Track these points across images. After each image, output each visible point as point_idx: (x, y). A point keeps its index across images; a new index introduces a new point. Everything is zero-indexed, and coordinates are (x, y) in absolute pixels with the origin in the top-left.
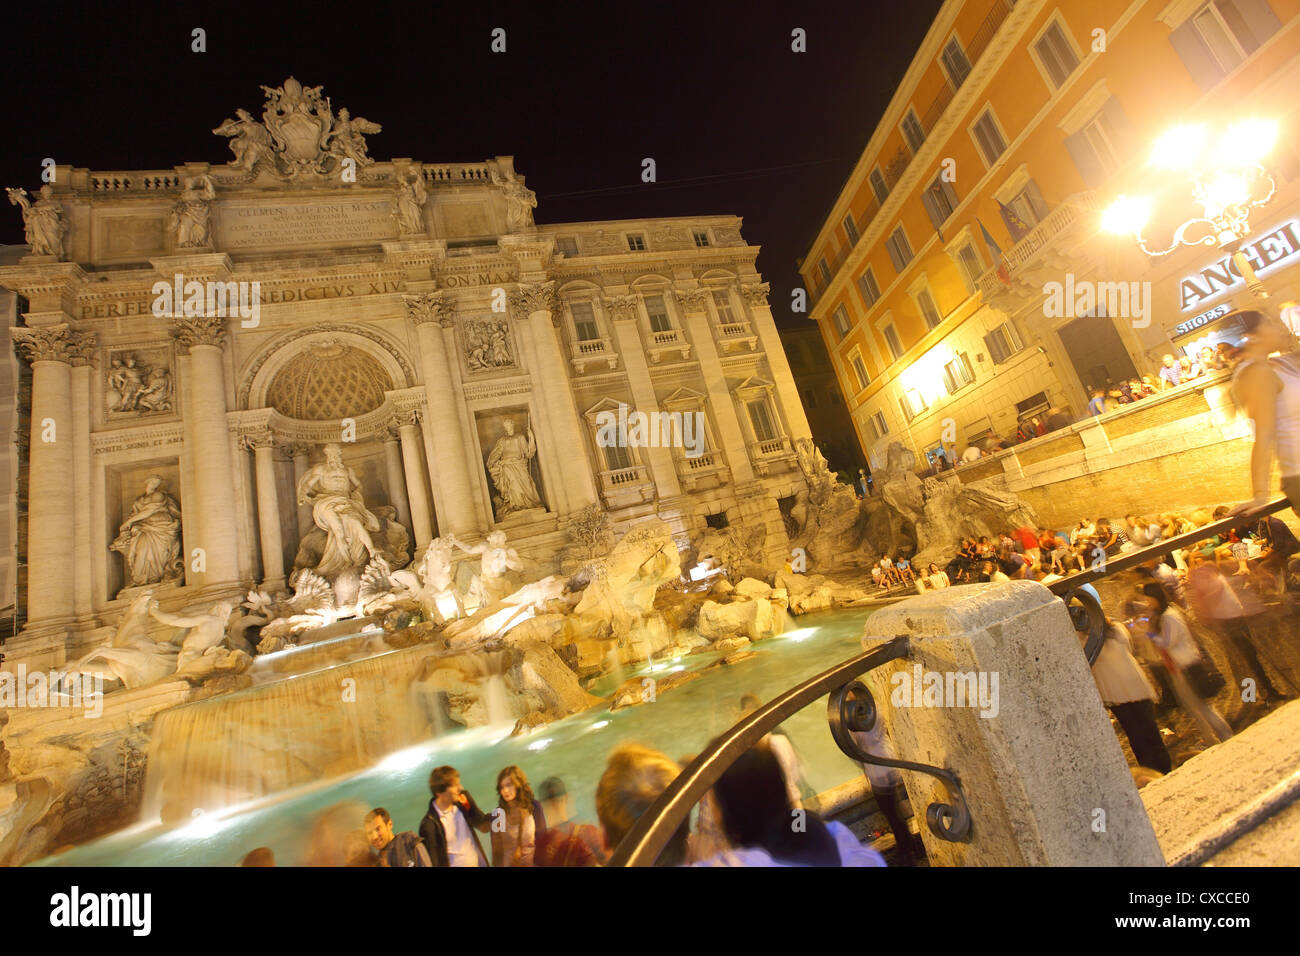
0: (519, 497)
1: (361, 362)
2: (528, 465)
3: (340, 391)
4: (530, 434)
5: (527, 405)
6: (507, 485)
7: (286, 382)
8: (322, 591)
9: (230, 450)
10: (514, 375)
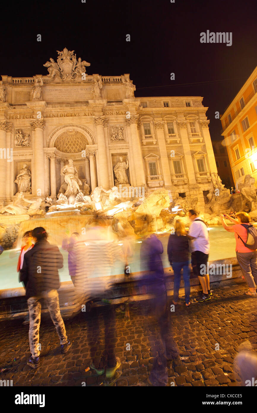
0: (122, 180)
1: (80, 137)
2: (126, 171)
3: (74, 145)
4: (127, 162)
5: (127, 153)
6: (119, 176)
7: (60, 141)
8: (65, 199)
9: (44, 158)
10: (124, 143)
